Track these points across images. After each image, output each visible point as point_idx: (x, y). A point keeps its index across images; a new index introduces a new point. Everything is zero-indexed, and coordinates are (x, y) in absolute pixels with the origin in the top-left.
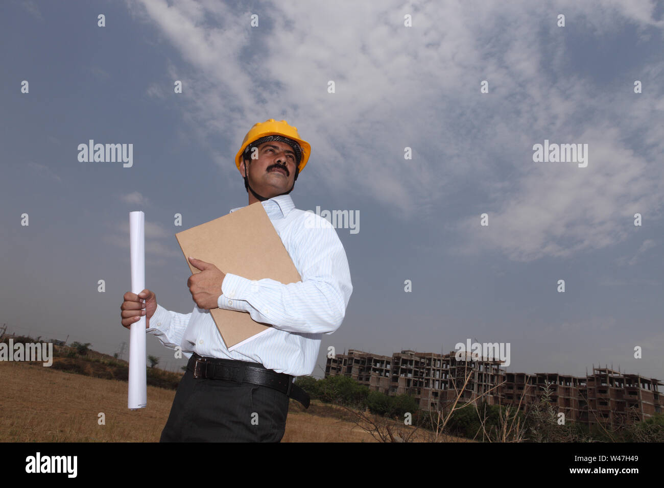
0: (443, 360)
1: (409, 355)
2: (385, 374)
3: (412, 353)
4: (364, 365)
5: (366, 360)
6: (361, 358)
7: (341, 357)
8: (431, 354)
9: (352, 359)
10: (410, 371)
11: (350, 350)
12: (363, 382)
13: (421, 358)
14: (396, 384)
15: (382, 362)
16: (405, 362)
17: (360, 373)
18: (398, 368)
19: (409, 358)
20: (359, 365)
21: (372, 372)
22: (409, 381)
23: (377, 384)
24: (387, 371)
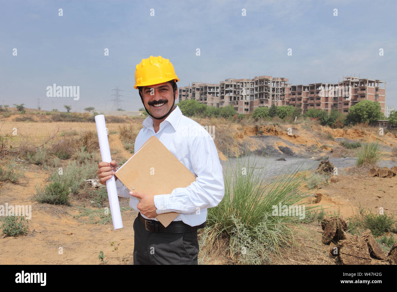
0: (251, 83)
1: (230, 81)
2: (217, 95)
3: (232, 80)
4: (203, 91)
5: (204, 88)
6: (200, 87)
7: (187, 88)
8: (243, 80)
9: (194, 88)
10: (231, 91)
11: (193, 83)
12: (203, 101)
13: (237, 82)
14: (223, 100)
15: (214, 88)
16: (227, 86)
17: (201, 96)
18: (223, 90)
19: (230, 84)
20: (200, 91)
21: (208, 95)
22: (231, 97)
23: (212, 101)
24: (217, 93)
